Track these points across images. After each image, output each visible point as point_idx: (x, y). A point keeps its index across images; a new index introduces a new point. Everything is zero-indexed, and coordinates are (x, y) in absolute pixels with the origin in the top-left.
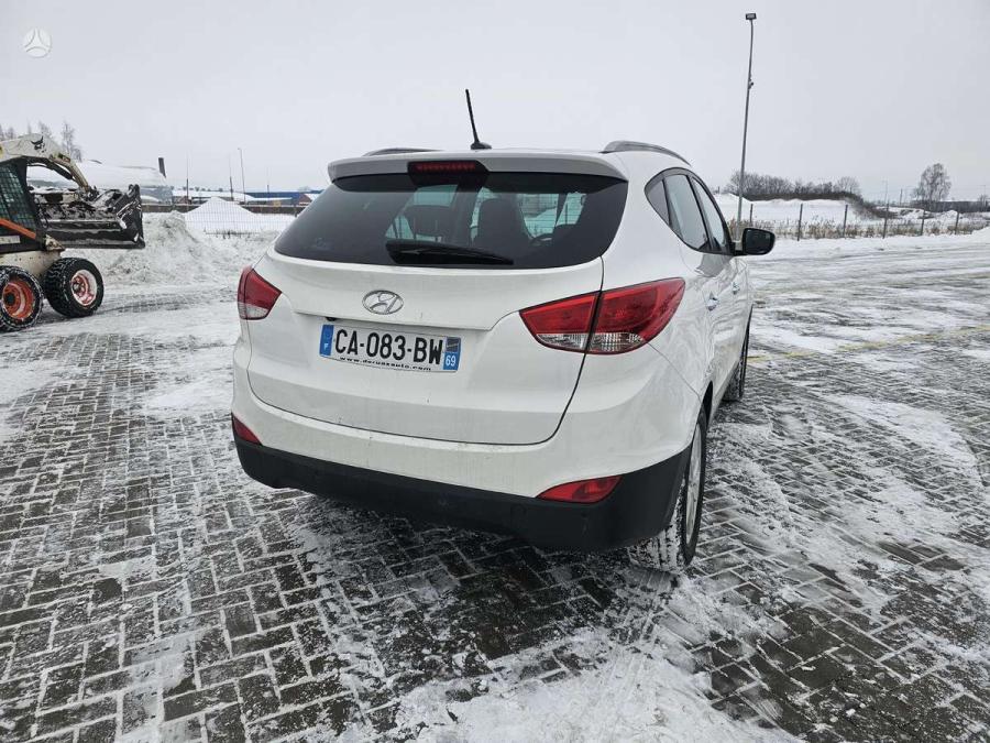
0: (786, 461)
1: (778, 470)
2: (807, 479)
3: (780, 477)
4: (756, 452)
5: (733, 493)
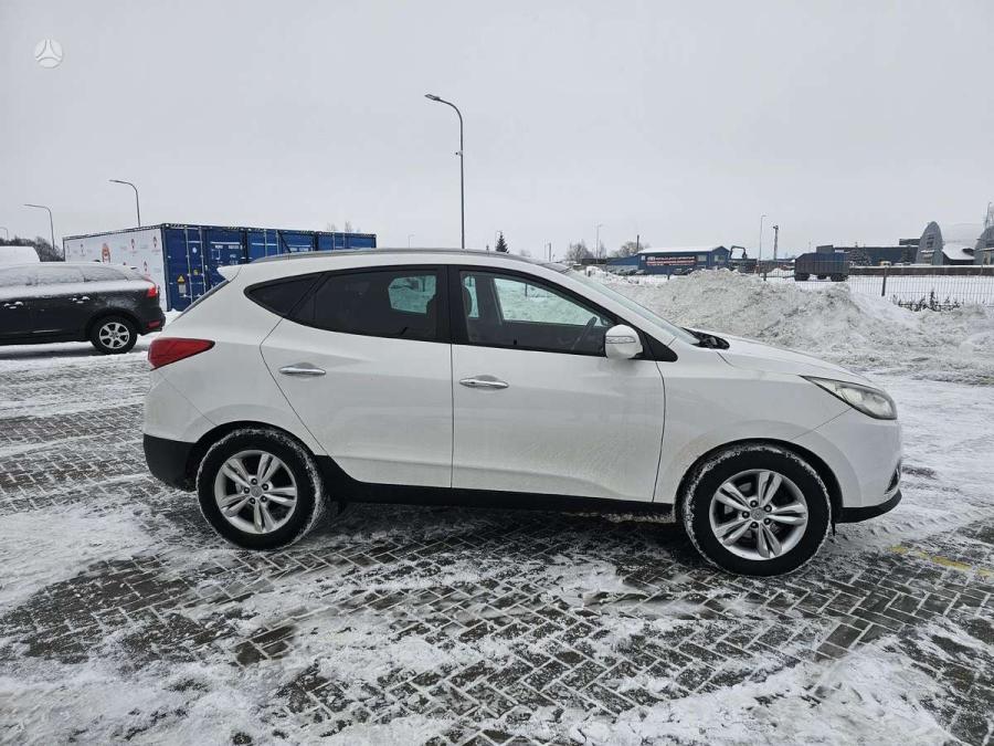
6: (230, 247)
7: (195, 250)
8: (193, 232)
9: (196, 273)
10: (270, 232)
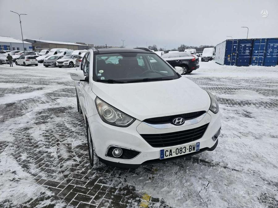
0: (66, 134)
1: (68, 131)
2: (60, 131)
3: (67, 130)
4: (75, 134)
5: (77, 123)
6: (247, 45)
7: (235, 47)
8: (235, 41)
9: (234, 54)
10: (263, 40)
